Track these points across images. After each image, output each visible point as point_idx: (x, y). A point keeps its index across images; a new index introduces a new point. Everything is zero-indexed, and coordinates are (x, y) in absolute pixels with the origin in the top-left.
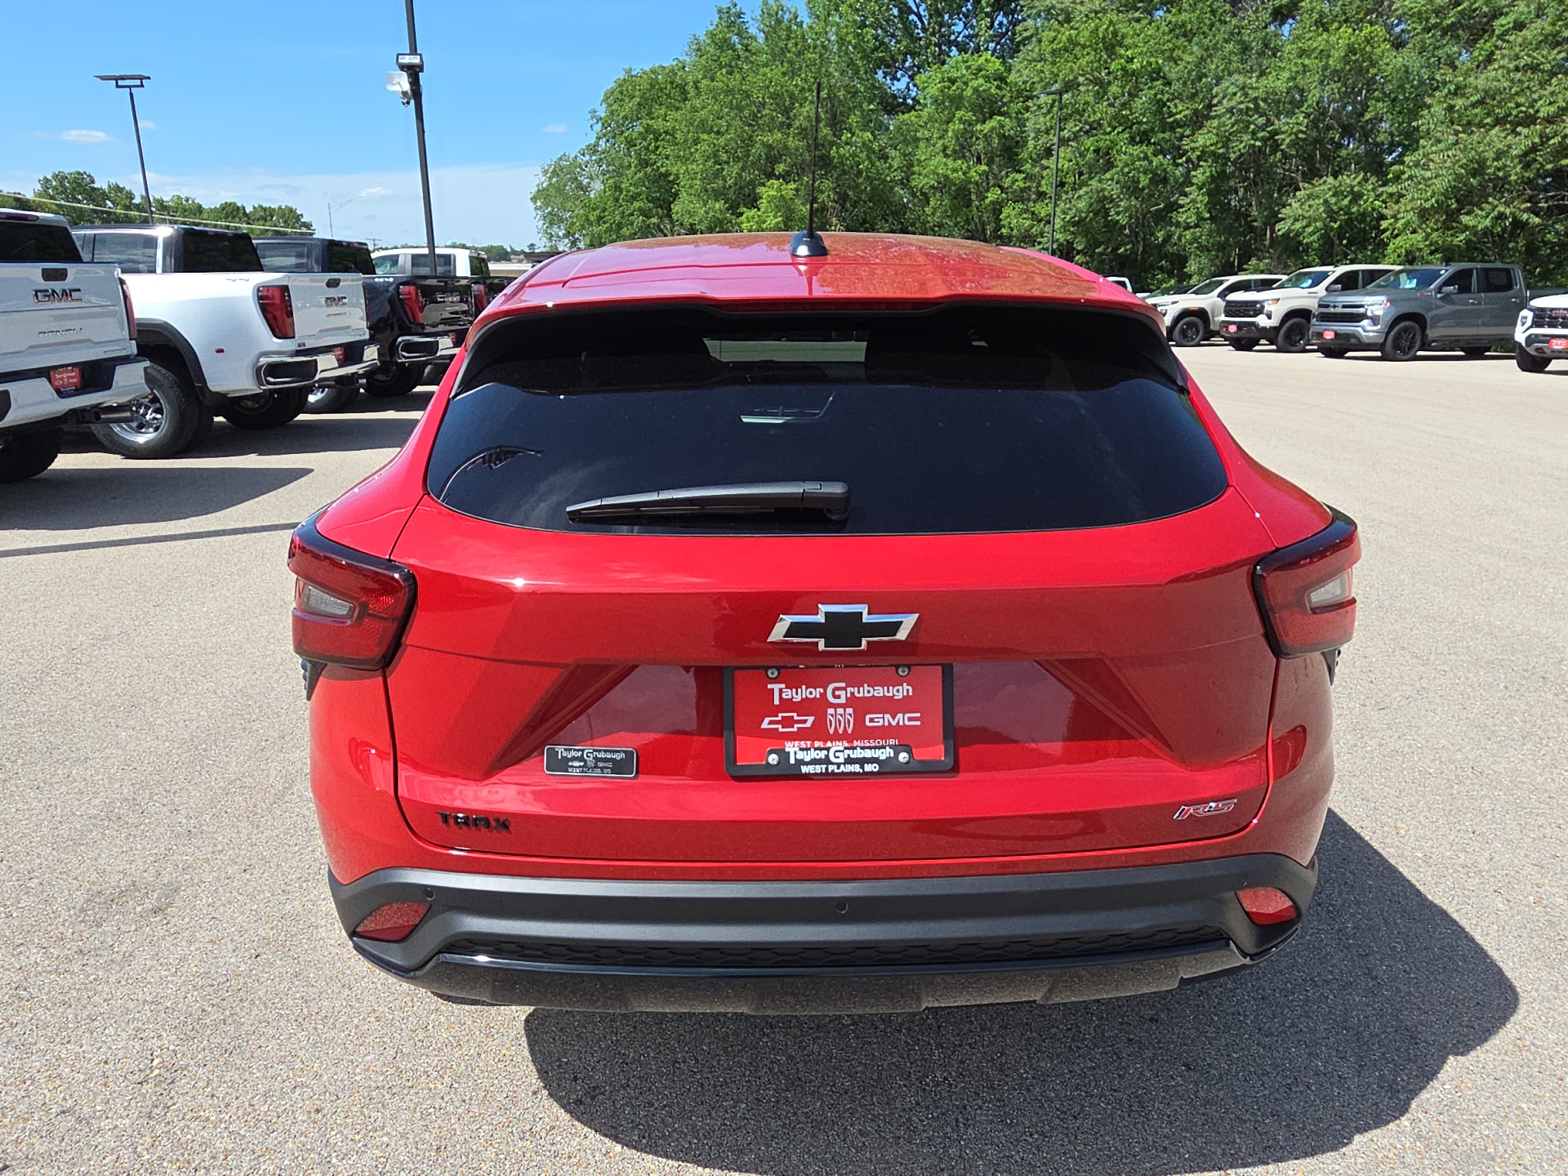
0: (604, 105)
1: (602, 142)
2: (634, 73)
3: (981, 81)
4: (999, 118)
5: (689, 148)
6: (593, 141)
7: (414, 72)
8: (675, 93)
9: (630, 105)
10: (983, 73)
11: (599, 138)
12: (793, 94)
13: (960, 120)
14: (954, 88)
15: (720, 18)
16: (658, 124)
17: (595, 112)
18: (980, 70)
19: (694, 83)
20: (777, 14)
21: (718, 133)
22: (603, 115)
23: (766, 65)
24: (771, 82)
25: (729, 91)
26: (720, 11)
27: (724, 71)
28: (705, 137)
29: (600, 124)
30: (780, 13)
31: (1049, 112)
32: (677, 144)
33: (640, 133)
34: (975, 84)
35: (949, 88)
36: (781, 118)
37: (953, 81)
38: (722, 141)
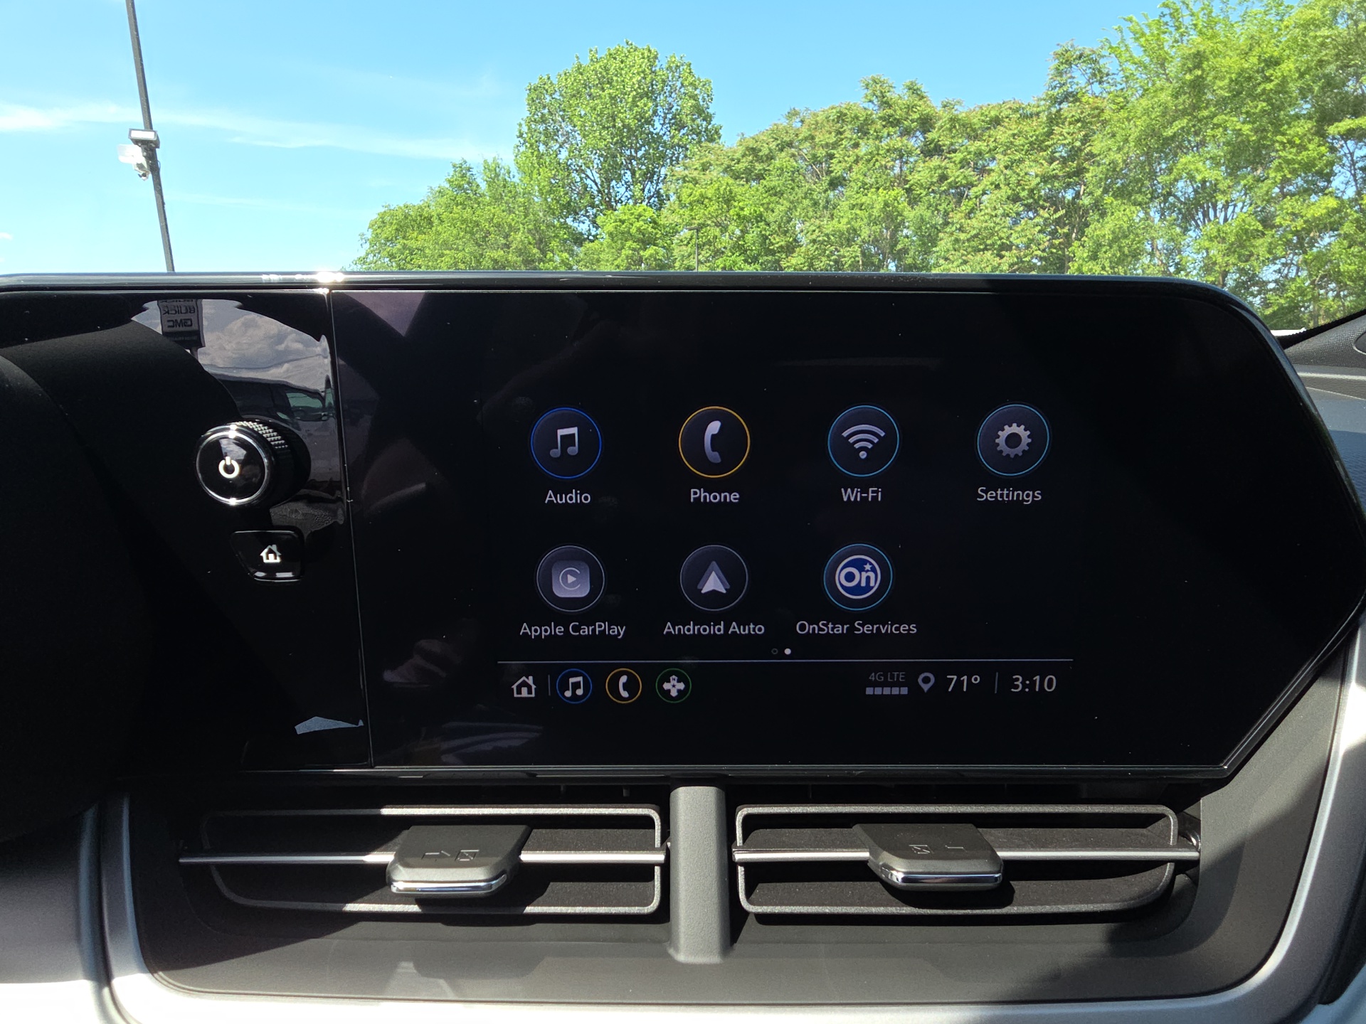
0: (371, 230)
1: (370, 257)
2: (392, 208)
3: (641, 223)
4: (655, 247)
5: (436, 260)
6: (363, 254)
7: (150, 148)
8: (424, 223)
9: (389, 231)
10: (643, 218)
11: (368, 254)
12: (511, 224)
13: (630, 247)
14: (624, 226)
15: (455, 171)
16: (410, 243)
17: (363, 235)
18: (640, 216)
19: (438, 215)
20: (495, 170)
21: (457, 249)
22: (370, 237)
23: (489, 204)
24: (494, 215)
25: (464, 221)
26: (454, 166)
27: (459, 207)
28: (448, 252)
29: (368, 243)
30: (498, 170)
31: (688, 243)
32: (427, 257)
33: (399, 250)
34: (638, 224)
35: (620, 226)
36: (503, 241)
37: (623, 222)
38: (460, 255)
